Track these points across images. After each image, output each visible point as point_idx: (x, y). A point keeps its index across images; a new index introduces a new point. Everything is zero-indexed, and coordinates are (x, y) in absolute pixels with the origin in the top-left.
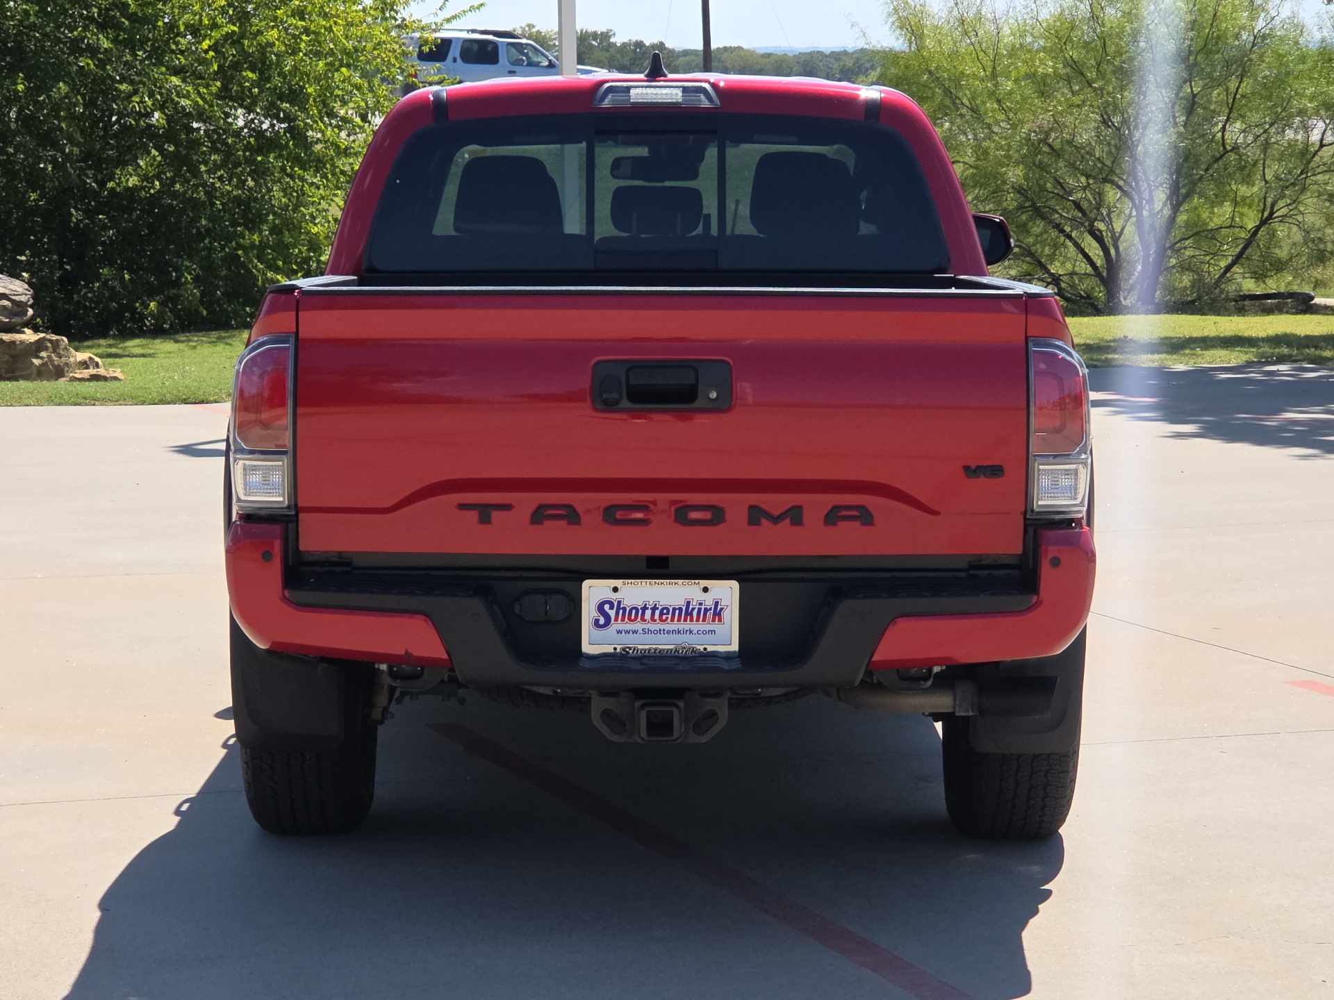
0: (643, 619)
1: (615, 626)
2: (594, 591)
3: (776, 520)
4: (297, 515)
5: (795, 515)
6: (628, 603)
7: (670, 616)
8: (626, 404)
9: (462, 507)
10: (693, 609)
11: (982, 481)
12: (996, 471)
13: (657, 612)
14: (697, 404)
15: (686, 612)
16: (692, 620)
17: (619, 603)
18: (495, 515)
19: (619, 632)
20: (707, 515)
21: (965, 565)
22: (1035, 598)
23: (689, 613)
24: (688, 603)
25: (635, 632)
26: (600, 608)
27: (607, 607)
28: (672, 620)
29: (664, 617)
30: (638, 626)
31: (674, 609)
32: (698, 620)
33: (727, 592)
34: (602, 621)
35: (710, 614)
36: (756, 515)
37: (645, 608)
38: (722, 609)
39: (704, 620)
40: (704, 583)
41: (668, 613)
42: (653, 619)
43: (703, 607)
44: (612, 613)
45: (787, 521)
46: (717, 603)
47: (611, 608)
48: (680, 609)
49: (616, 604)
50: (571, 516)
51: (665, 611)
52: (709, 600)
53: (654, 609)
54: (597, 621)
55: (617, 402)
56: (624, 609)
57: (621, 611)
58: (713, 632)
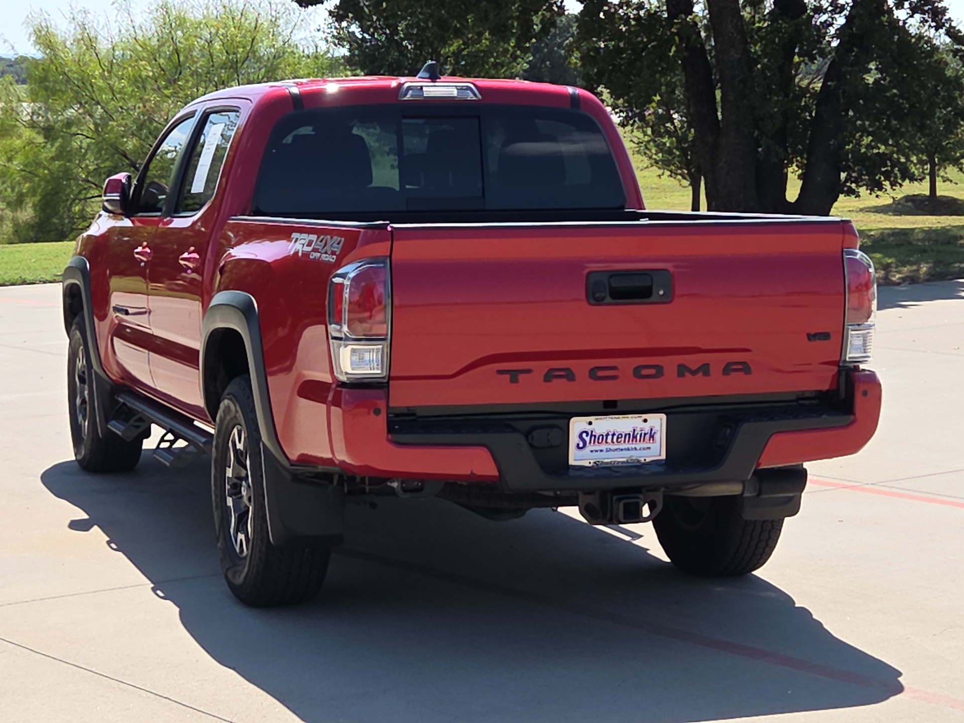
0: (606, 442)
1: (589, 448)
2: (577, 425)
3: (694, 373)
4: (388, 382)
5: (705, 369)
6: (597, 432)
7: (623, 439)
8: (609, 299)
9: (500, 372)
10: (637, 434)
11: (818, 343)
12: (826, 336)
13: (615, 437)
14: (651, 299)
15: (632, 436)
16: (636, 441)
17: (592, 432)
18: (521, 377)
19: (592, 451)
20: (653, 371)
21: (794, 398)
22: (852, 417)
23: (635, 437)
24: (634, 430)
25: (601, 451)
26: (580, 436)
27: (584, 435)
28: (625, 442)
29: (619, 440)
30: (604, 447)
31: (626, 435)
32: (640, 441)
33: (658, 422)
34: (581, 445)
35: (647, 436)
36: (682, 370)
37: (607, 435)
38: (655, 433)
39: (644, 441)
40: (645, 416)
41: (621, 437)
42: (612, 442)
43: (643, 432)
44: (587, 439)
45: (701, 374)
46: (651, 430)
47: (587, 436)
48: (629, 434)
49: (590, 433)
50: (569, 375)
51: (620, 436)
52: (646, 427)
53: (613, 435)
54: (578, 445)
55: (604, 298)
56: (595, 436)
57: (593, 438)
58: (649, 448)
